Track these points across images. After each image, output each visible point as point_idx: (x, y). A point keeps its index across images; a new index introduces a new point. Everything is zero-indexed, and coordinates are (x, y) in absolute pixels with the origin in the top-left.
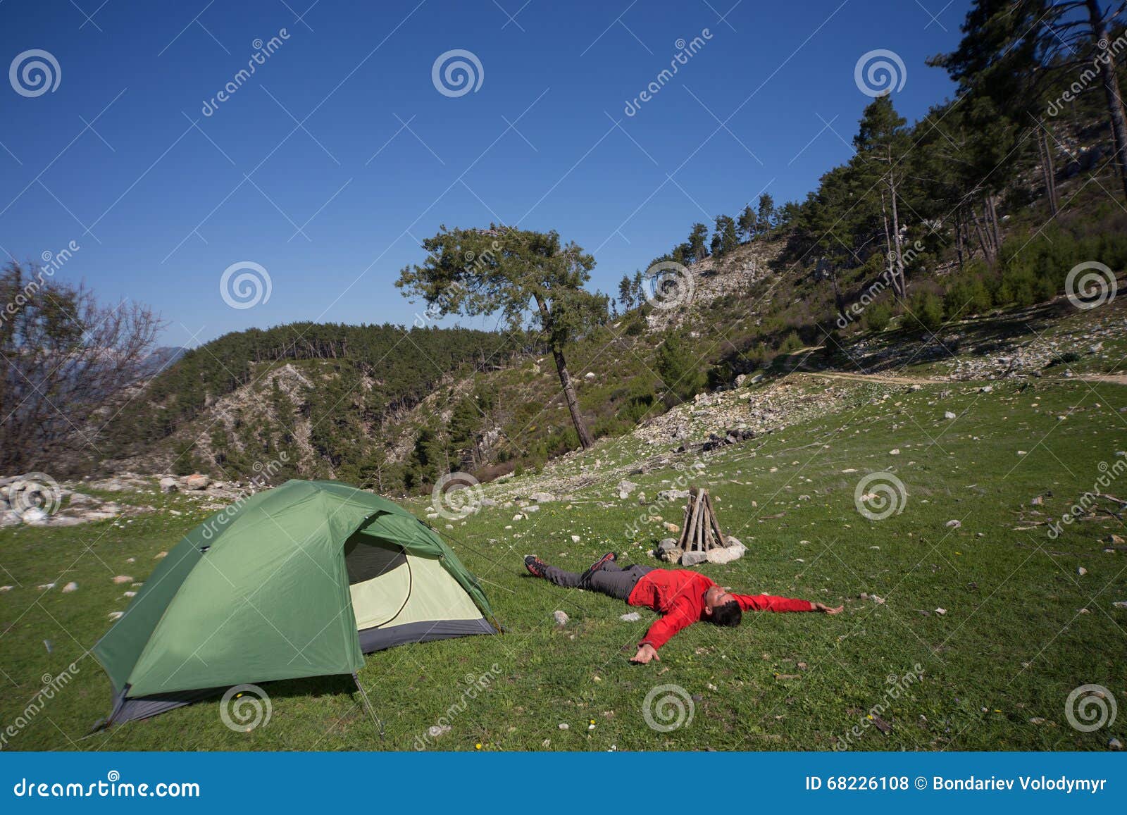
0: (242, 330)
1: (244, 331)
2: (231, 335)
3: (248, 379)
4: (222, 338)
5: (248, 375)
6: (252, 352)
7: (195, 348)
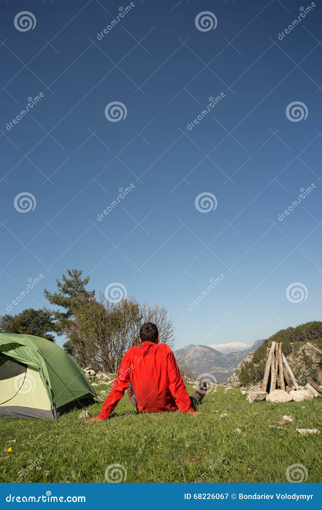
0: (285, 329)
1: (286, 329)
2: (281, 331)
3: (291, 351)
4: (278, 333)
5: (291, 349)
6: (291, 338)
7: (268, 339)
